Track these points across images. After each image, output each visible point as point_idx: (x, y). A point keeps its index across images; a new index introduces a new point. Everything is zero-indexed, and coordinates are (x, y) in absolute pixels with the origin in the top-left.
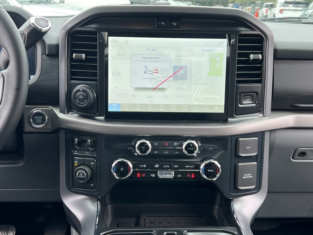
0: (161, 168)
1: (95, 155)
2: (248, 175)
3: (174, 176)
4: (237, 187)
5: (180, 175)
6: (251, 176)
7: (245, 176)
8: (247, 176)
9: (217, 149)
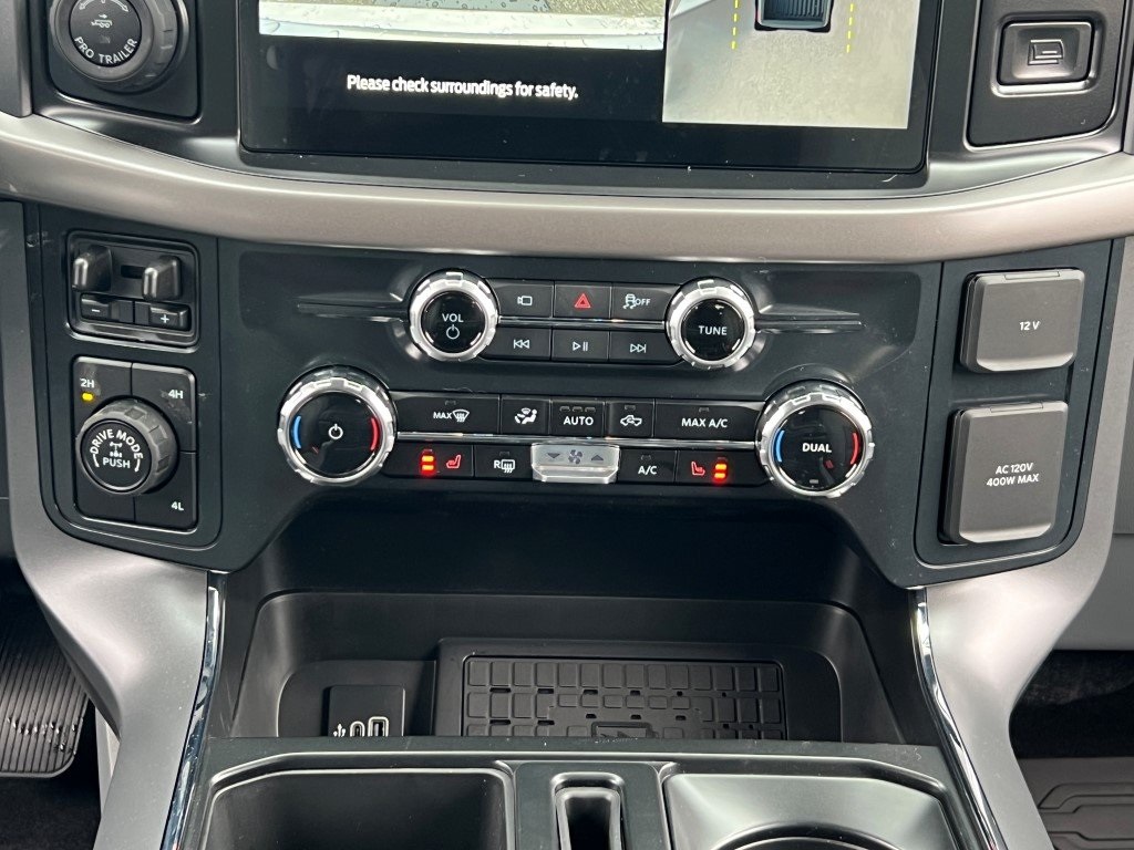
0: (550, 427)
1: (189, 351)
2: (1017, 468)
3: (618, 473)
4: (951, 532)
5: (651, 469)
6: (1031, 473)
7: (1000, 476)
8: (1010, 475)
9: (856, 330)
